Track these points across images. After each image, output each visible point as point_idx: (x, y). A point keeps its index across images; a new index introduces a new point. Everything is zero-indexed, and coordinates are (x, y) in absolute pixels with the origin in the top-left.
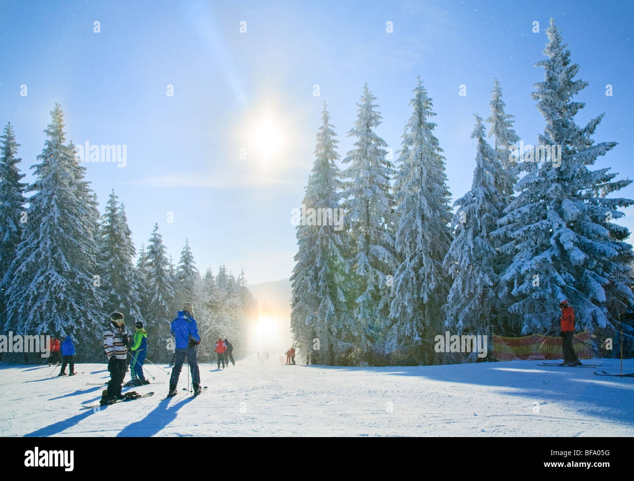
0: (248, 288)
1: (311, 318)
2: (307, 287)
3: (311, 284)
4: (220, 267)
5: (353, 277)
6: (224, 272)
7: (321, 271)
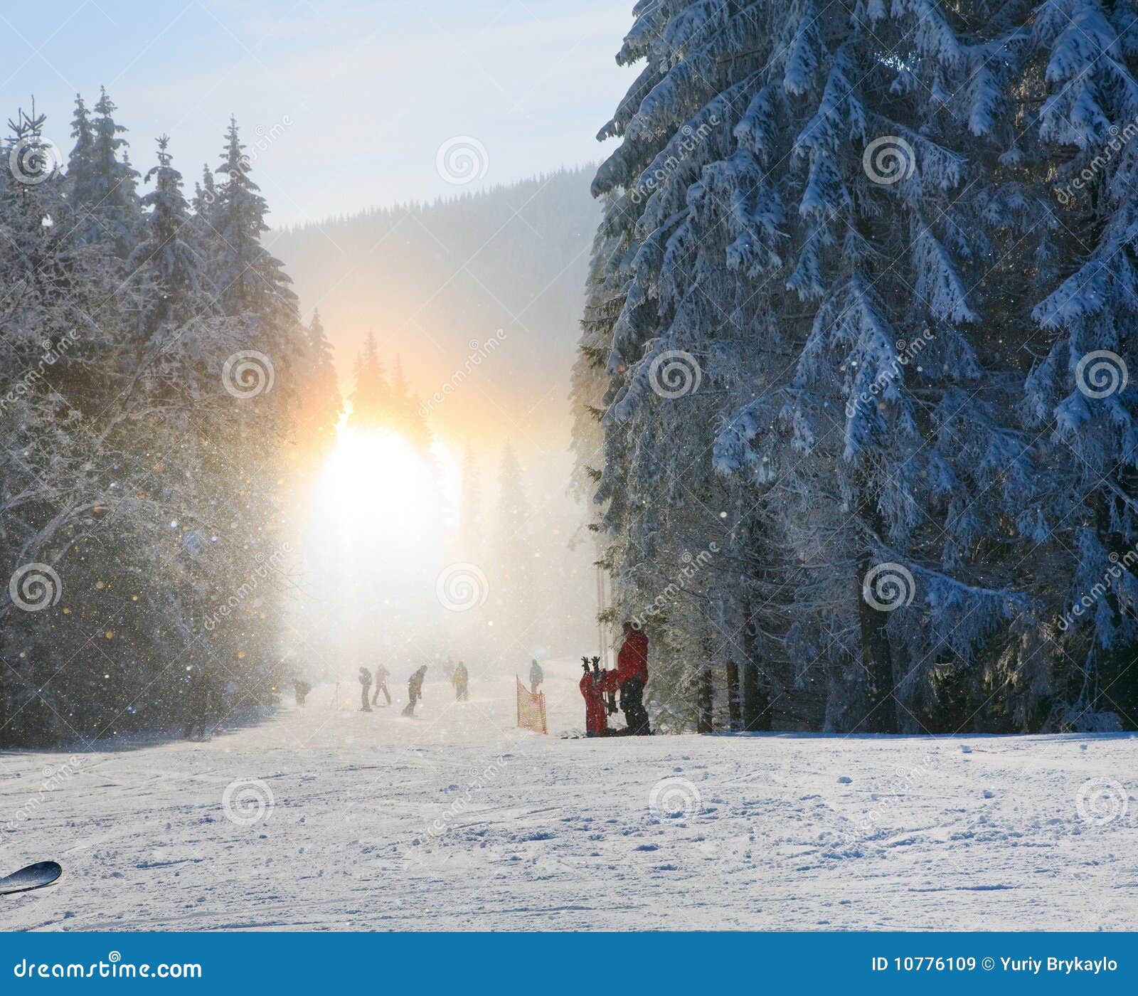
0: (274, 255)
1: (751, 434)
2: (718, 233)
3: (749, 210)
4: (80, 112)
5: (1011, 156)
6: (107, 145)
7: (814, 126)
